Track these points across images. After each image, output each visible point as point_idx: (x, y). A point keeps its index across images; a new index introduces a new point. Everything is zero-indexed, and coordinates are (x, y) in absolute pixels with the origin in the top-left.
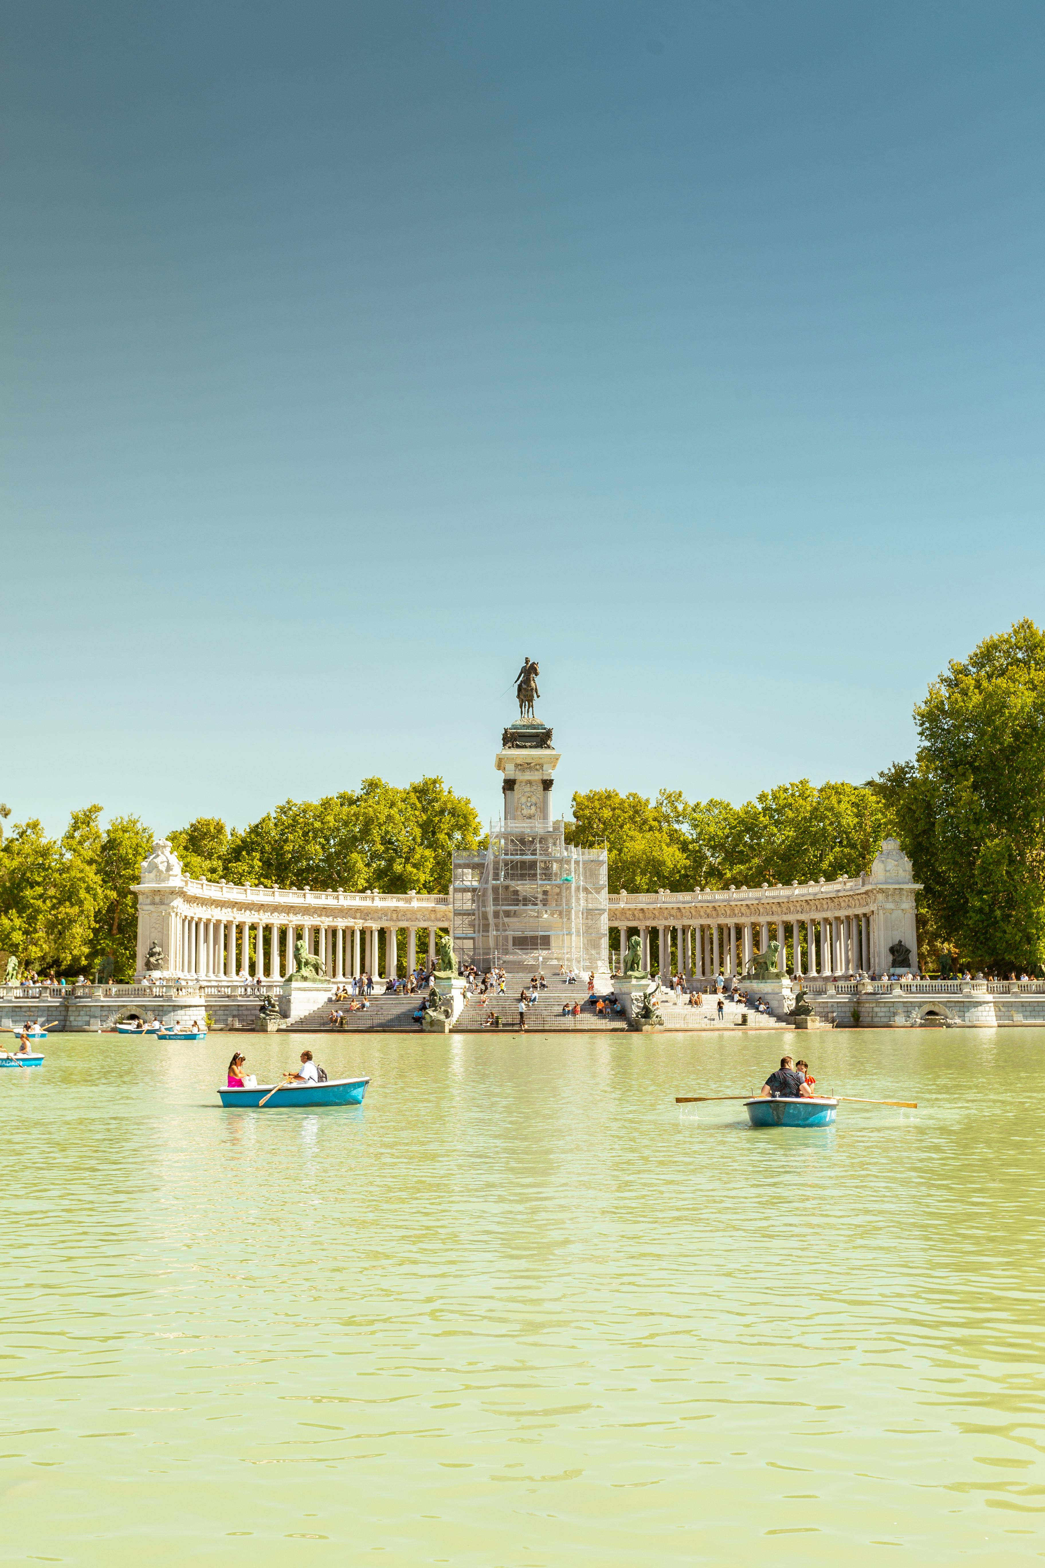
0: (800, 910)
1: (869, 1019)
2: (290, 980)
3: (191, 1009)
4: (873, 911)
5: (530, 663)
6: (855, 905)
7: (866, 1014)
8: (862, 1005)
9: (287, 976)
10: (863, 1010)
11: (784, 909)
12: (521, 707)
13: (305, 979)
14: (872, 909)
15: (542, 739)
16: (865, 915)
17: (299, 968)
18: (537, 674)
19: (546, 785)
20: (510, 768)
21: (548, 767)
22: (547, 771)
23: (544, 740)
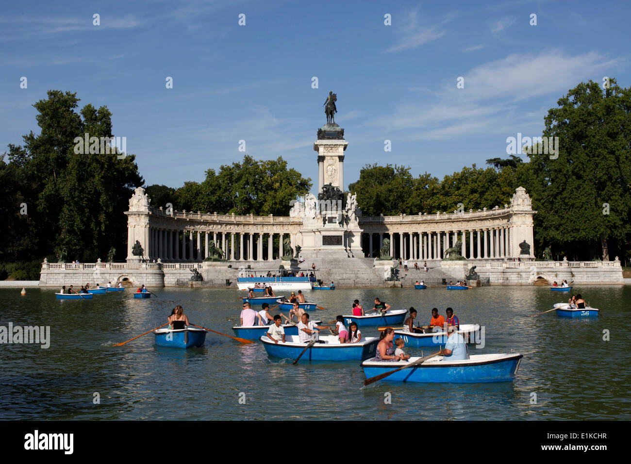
4: (511, 225)
6: (502, 222)
8: (504, 274)
13: (215, 260)
16: (507, 227)
17: (211, 255)
19: (341, 158)
20: (321, 149)
21: (341, 149)
22: (341, 151)
23: (339, 135)
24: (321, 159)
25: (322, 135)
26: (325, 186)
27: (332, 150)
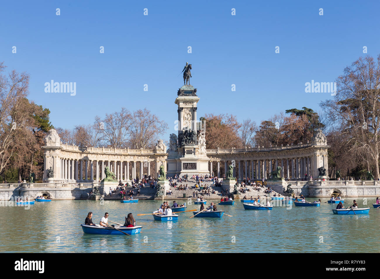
0: (284, 155)
1: (312, 194)
2: (103, 181)
3: (66, 191)
4: (312, 156)
5: (188, 65)
6: (305, 153)
7: (312, 193)
8: (310, 189)
9: (102, 179)
10: (310, 191)
11: (278, 155)
12: (184, 81)
13: (109, 180)
14: (312, 154)
15: (193, 92)
16: (309, 157)
17: (107, 177)
18: (191, 69)
19: (194, 109)
20: (181, 103)
22: (195, 104)
27: (188, 105)
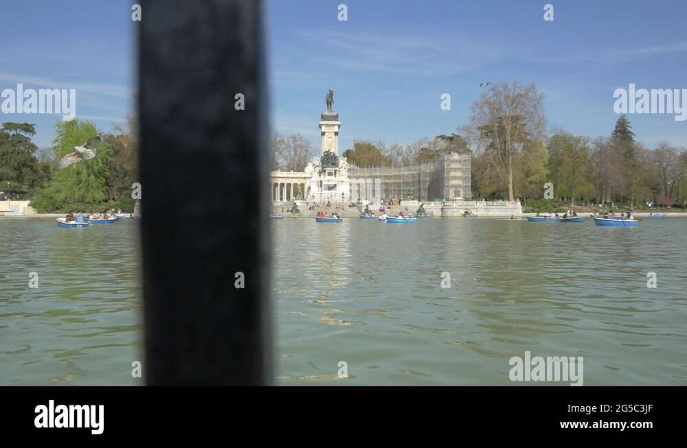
5: (331, 92)
7: (444, 213)
8: (443, 210)
12: (327, 107)
19: (336, 134)
20: (323, 127)
21: (337, 127)
22: (336, 129)
23: (336, 118)
24: (323, 134)
25: (323, 118)
26: (326, 152)
27: (330, 129)
